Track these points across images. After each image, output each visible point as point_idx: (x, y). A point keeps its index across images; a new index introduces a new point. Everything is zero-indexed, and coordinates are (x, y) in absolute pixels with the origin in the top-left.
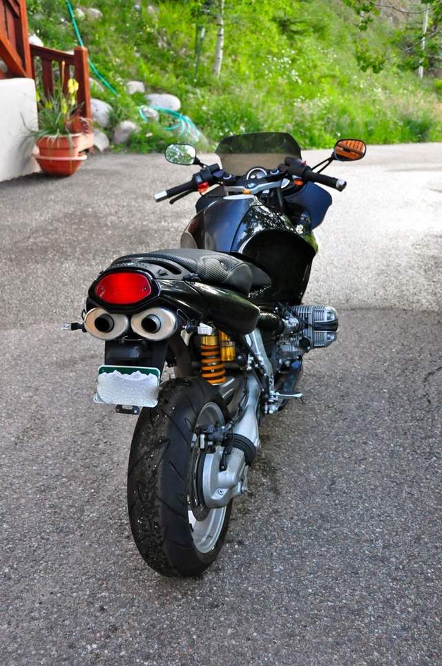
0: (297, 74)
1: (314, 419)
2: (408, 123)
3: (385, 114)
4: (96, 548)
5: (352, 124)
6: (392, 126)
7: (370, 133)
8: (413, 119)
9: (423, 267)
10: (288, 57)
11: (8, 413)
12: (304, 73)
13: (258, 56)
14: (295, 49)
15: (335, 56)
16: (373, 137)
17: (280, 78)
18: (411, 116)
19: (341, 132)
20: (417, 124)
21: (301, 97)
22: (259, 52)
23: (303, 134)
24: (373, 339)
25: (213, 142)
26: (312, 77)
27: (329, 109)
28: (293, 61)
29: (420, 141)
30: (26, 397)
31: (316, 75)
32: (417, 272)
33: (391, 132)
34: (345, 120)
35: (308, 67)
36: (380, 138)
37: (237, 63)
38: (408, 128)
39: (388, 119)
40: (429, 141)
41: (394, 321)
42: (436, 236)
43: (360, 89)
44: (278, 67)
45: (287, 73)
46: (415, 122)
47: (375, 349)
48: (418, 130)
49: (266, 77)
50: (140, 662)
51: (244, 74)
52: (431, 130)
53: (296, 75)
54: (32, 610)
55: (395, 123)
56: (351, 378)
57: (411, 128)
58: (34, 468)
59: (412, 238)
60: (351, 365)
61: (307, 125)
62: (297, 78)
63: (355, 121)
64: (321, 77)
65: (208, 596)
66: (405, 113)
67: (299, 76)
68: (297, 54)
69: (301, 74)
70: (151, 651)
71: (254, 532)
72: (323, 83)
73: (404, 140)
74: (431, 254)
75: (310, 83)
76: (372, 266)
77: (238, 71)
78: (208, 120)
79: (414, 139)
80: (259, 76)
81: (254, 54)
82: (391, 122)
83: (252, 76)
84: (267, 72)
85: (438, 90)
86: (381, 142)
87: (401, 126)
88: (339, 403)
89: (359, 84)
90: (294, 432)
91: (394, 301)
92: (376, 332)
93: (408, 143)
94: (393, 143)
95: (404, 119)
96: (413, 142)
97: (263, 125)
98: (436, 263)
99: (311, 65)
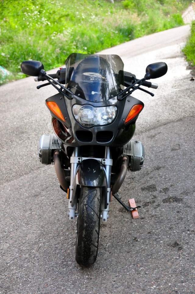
0: (46, 19)
1: (184, 174)
2: (120, 30)
3: (106, 29)
4: (122, 255)
5: (91, 40)
6: (112, 35)
7: (102, 43)
8: (122, 27)
9: (186, 95)
10: (36, 10)
11: (25, 223)
12: (50, 18)
13: (18, 15)
14: (38, 5)
15: (61, 3)
16: (104, 45)
17: (37, 25)
18: (120, 26)
19: (86, 46)
20: (125, 30)
21: (54, 32)
22: (18, 13)
23: (66, 54)
24: (186, 133)
25: (16, 73)
26: (54, 19)
27: (74, 35)
28: (40, 12)
29: (130, 40)
30: (28, 214)
31: (57, 17)
32: (184, 99)
33: (113, 39)
34: (86, 39)
35: (50, 13)
36: (108, 44)
37: (7, 22)
38: (121, 33)
39: (108, 31)
40: (135, 38)
41: (190, 123)
42: (182, 80)
43: (83, 19)
44: (34, 18)
45: (40, 20)
46: (124, 29)
47: (191, 137)
48: (127, 33)
49: (29, 27)
50: (180, 284)
51: (15, 28)
52: (135, 31)
53: (46, 21)
54: (113, 285)
55: (114, 33)
56: (189, 152)
57: (123, 33)
58: (61, 238)
59: (169, 84)
60: (184, 147)
61: (66, 47)
62: (47, 22)
63: (92, 38)
64: (60, 18)
65: (191, 253)
66: (116, 25)
67: (48, 20)
68: (40, 8)
69: (48, 19)
70: (182, 280)
71: (192, 225)
72: (63, 21)
73: (121, 42)
74: (185, 88)
75: (56, 23)
76: (159, 103)
77: (11, 27)
78: (7, 61)
79: (128, 39)
80: (24, 27)
81: (15, 14)
82: (111, 33)
83: (20, 28)
84: (28, 23)
85: (126, 8)
86: (110, 47)
87: (117, 33)
88: (191, 164)
89: (81, 16)
90: (178, 182)
91: (183, 114)
92: (185, 130)
93: (124, 42)
94: (116, 45)
95: (117, 29)
96: (127, 41)
97: (42, 55)
98: (191, 91)
99: (51, 12)
